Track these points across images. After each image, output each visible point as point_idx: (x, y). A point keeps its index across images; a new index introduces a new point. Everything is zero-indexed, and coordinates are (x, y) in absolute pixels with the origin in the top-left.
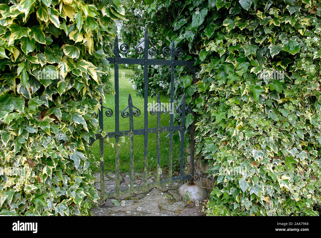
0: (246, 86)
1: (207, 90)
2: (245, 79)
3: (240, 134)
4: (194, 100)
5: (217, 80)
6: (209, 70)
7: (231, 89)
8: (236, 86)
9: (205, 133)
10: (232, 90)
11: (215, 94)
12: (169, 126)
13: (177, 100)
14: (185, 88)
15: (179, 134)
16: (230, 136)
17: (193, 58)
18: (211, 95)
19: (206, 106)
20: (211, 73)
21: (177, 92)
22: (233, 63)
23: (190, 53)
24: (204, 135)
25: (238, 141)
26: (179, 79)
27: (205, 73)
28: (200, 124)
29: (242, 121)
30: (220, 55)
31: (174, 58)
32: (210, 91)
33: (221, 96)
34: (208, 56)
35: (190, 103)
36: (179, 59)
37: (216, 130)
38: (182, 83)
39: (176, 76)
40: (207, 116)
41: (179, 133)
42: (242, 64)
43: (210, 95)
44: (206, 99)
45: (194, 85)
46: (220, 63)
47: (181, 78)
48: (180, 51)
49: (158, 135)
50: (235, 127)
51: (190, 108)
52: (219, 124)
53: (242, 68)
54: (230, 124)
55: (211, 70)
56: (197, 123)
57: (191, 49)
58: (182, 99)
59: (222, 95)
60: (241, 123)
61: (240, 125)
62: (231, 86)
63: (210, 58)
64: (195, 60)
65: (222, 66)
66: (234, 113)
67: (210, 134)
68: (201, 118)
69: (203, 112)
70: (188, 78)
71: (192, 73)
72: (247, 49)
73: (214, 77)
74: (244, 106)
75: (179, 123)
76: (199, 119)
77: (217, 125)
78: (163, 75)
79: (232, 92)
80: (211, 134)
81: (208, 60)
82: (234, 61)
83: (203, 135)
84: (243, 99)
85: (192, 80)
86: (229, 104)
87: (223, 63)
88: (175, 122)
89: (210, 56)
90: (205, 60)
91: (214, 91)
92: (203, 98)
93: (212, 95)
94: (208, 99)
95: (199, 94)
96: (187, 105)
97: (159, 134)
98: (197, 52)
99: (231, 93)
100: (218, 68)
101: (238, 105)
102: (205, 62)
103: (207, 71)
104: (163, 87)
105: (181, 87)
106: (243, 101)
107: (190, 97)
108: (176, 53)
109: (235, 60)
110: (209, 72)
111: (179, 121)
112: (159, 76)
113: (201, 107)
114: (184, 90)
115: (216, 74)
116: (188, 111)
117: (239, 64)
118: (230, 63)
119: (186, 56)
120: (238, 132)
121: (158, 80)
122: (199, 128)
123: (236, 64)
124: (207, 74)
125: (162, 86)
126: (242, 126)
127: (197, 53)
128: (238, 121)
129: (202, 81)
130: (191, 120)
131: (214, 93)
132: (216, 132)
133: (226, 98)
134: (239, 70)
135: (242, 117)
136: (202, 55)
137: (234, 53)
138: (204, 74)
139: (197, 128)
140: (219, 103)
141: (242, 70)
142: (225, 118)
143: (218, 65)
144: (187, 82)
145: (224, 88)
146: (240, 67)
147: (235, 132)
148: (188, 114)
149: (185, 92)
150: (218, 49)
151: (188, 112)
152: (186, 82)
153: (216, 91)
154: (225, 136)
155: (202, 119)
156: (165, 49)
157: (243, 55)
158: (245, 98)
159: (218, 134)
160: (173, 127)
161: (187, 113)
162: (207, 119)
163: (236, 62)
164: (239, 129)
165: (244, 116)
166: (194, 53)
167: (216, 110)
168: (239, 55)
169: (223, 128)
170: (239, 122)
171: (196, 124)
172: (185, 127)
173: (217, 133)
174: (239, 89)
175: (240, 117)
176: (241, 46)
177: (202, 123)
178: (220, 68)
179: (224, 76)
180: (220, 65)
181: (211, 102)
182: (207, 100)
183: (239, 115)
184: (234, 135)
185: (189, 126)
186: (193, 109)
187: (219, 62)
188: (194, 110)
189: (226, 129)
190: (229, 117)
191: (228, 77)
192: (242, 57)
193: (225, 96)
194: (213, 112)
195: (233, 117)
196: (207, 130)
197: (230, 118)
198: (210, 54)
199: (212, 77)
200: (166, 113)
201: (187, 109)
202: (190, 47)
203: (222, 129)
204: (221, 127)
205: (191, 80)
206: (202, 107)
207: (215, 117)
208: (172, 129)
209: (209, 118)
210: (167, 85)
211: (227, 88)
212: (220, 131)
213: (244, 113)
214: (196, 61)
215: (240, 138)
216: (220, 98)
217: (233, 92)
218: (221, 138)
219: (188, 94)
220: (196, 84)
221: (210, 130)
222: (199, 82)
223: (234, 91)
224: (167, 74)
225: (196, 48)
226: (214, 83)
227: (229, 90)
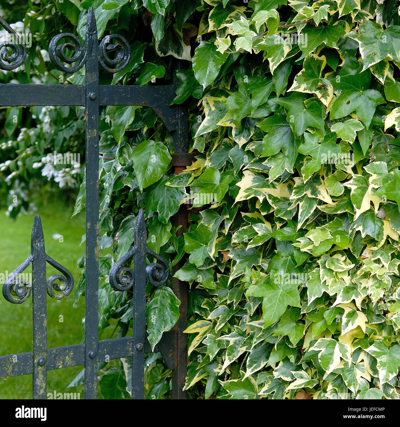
0: (371, 179)
1: (229, 198)
2: (368, 153)
3: (359, 360)
4: (180, 234)
5: (264, 159)
6: (232, 121)
7: (314, 192)
8: (336, 179)
9: (227, 363)
10: (320, 197)
11: (258, 211)
12: (82, 343)
13: (114, 236)
14: (144, 190)
15: (126, 371)
16: (322, 373)
17: (171, 72)
18: (243, 214)
19: (226, 259)
20: (239, 133)
21: (111, 205)
22: (319, 94)
23: (159, 53)
24: (221, 372)
25: (352, 389)
26: (117, 153)
27: (219, 131)
28: (205, 328)
29: (363, 310)
30: (271, 64)
31: (95, 77)
32: (238, 199)
33: (281, 220)
34: (225, 70)
35: (163, 249)
36: (117, 78)
37: (270, 347)
38: (130, 169)
39: (106, 140)
40: (232, 294)
41: (126, 366)
42: (354, 95)
43: (239, 214)
44: (226, 231)
45: (180, 178)
46: (273, 94)
47: (125, 150)
48: (118, 48)
49: (38, 382)
50: (336, 336)
51: (166, 267)
52: (276, 325)
53: (355, 112)
54: (319, 326)
55: (240, 120)
56: (194, 325)
57: (161, 42)
58: (132, 230)
59: (285, 215)
60: (361, 320)
61: (355, 326)
62: (316, 178)
63: (235, 73)
64: (179, 80)
65: (278, 106)
66: (330, 282)
67: (245, 364)
68: (207, 304)
69: (215, 280)
70: (153, 150)
71: (170, 128)
72: (368, 42)
73: (251, 147)
74: (366, 253)
75: (125, 327)
76: (200, 308)
77: (269, 329)
78: (56, 134)
79: (321, 203)
80: (250, 366)
81: (227, 81)
82: (323, 88)
83: (220, 370)
84: (360, 228)
85: (170, 158)
86: (310, 247)
87: (281, 96)
88: (106, 324)
89: (236, 64)
90: (218, 81)
91: (255, 199)
92: (212, 226)
93: (248, 214)
94: (233, 229)
95: (197, 210)
96: (151, 257)
97: (41, 376)
98: (187, 50)
99: (315, 206)
100: (264, 113)
101: (345, 250)
102: (217, 90)
103: (224, 122)
104: (57, 180)
105: (127, 188)
106: (363, 235)
107: (164, 226)
108: (103, 58)
109: (326, 81)
110: (233, 126)
111: (124, 318)
112: (39, 137)
113: (208, 261)
114: (139, 198)
115: (260, 135)
116: (155, 279)
117: (341, 98)
118: (309, 96)
119: (142, 65)
120: (349, 354)
121: (36, 154)
122: (201, 345)
123: (329, 99)
124: (226, 136)
125: (53, 177)
126: (364, 330)
127: (186, 54)
128: (347, 311)
129: (208, 163)
130: (168, 312)
131: (254, 209)
132: (268, 358)
133: (299, 226)
134: (343, 120)
135: (364, 296)
136: (204, 65)
137: (323, 58)
138: (214, 135)
139: (195, 343)
140: (274, 246)
141: (355, 119)
142: (296, 302)
143: (266, 104)
144: (150, 168)
145: (290, 187)
146: (345, 110)
147: (337, 354)
148: (158, 291)
149: (146, 202)
150: (263, 43)
151: (156, 283)
152: (146, 167)
153: (261, 199)
154: (303, 372)
155: (212, 306)
156: (57, 44)
157: (358, 66)
158: (370, 224)
159: (277, 364)
160: (99, 346)
161: (154, 289)
162: (230, 306)
163: (330, 89)
164: (354, 344)
165: (369, 292)
166: (176, 56)
167: (262, 270)
168: (341, 61)
169: (294, 341)
170: (352, 315)
171: (190, 330)
172: (147, 344)
173: (271, 361)
174: (348, 191)
175: (353, 297)
176: (348, 32)
177: (215, 323)
178: (272, 114)
179: (287, 145)
180: (273, 102)
181: (246, 244)
182: (230, 236)
183: (353, 288)
184: (335, 365)
185: (160, 337)
186: (175, 269)
187: (266, 90)
188: (182, 275)
189: (306, 345)
190: (313, 299)
191: (303, 149)
192: (353, 72)
193: (295, 219)
194: (251, 280)
195: (328, 299)
196: (233, 349)
197: (318, 301)
198: (235, 58)
199: (244, 146)
200: (66, 292)
201: (153, 271)
202: (158, 35)
203: (291, 344)
204: (287, 338)
205: (164, 158)
206: (212, 262)
207: (261, 299)
208: (96, 354)
209: (240, 304)
210: (74, 172)
211: (301, 188)
212: (281, 352)
213: (369, 283)
214: (184, 85)
215: (358, 377)
216: (279, 225)
217: (327, 203)
218: (289, 379)
219: (156, 214)
220: (185, 172)
221: (244, 349)
222: (199, 163)
223: (328, 200)
224: (75, 129)
225: (181, 34)
226: (253, 171)
227: (310, 196)
